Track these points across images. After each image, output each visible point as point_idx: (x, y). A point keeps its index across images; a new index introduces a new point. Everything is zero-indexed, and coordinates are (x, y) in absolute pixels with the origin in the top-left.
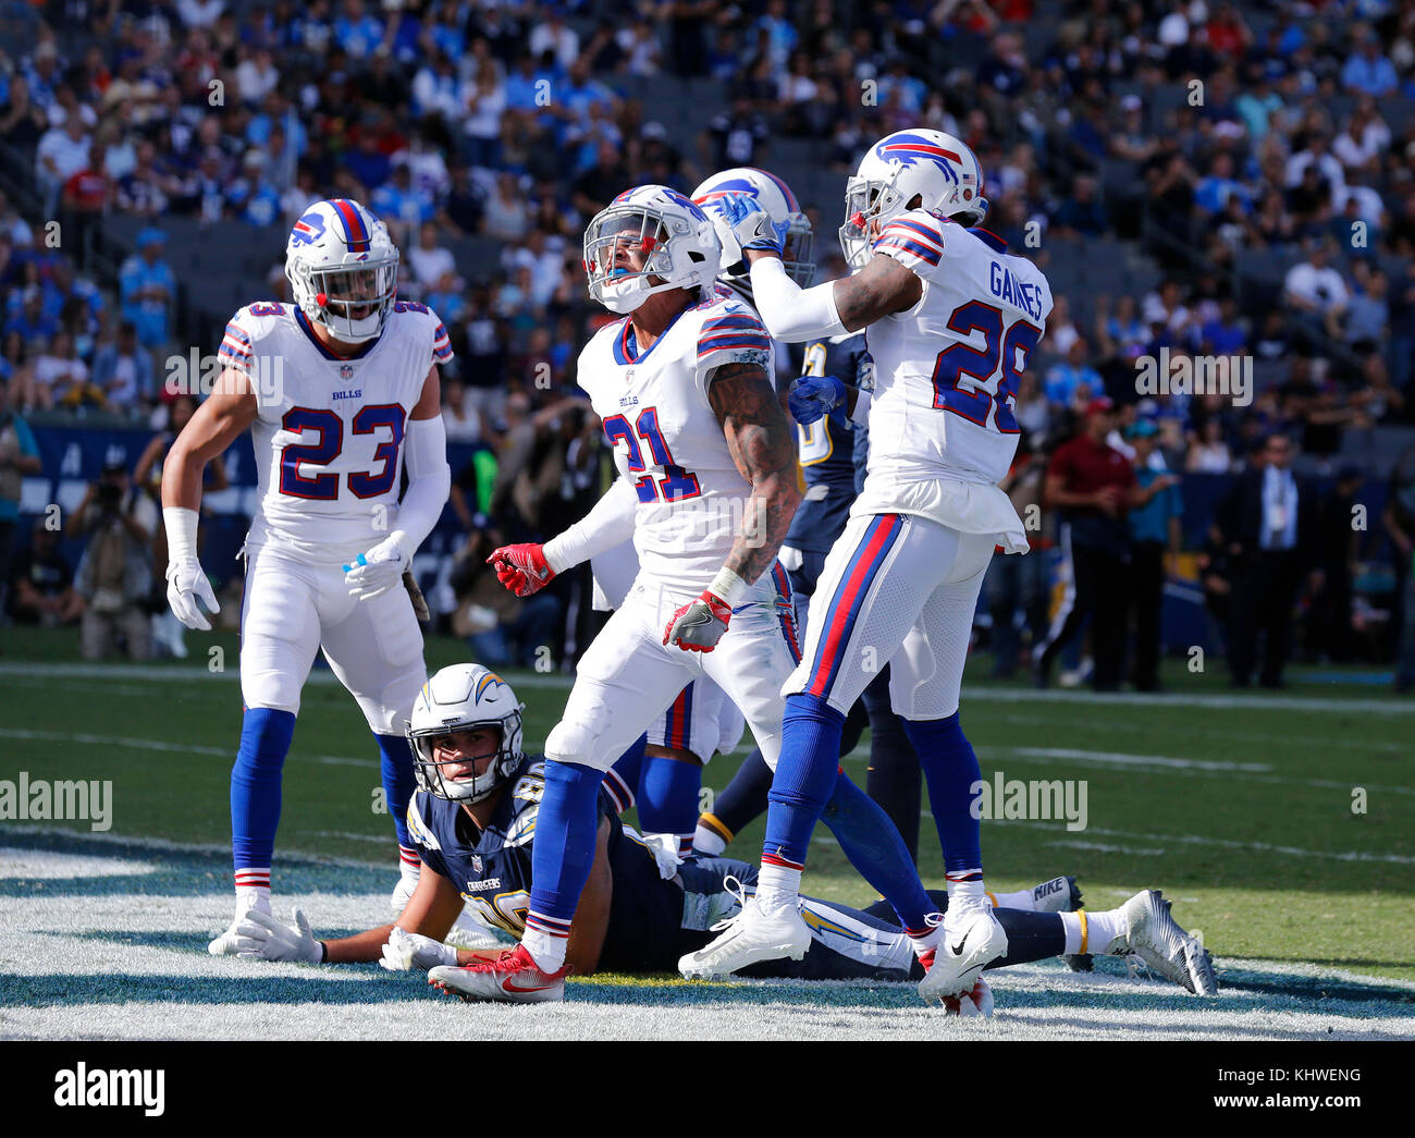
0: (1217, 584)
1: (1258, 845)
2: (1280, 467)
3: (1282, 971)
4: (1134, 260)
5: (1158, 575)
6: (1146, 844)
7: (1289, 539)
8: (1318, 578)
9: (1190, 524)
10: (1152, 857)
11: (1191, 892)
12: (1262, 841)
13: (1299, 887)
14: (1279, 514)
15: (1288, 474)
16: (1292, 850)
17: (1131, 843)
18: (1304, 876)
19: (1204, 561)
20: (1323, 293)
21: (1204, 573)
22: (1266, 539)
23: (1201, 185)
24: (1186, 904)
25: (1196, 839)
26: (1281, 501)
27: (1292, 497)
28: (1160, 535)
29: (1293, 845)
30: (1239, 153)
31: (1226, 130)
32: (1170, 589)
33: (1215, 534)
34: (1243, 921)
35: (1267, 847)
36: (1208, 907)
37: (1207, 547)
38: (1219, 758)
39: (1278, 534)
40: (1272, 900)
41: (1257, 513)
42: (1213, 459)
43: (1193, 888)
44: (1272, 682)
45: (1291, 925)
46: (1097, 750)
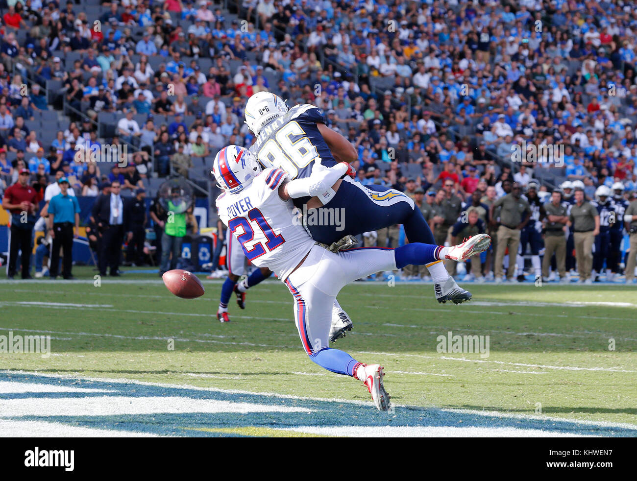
0: (93, 238)
1: (107, 335)
2: (116, 194)
3: (114, 381)
4: (61, 117)
5: (72, 235)
6: (65, 336)
7: (120, 221)
8: (130, 235)
9: (83, 216)
10: (67, 341)
11: (81, 354)
12: (108, 333)
13: (122, 350)
14: (116, 212)
15: (119, 196)
16: (119, 336)
17: (59, 335)
18: (123, 346)
19: (88, 229)
20: (131, 129)
21: (88, 234)
22: (111, 221)
23: (85, 90)
24: (80, 358)
25: (84, 334)
26: (117, 207)
27: (121, 205)
28: (71, 221)
29: (120, 335)
30: (99, 78)
31: (95, 69)
32: (75, 240)
33: (93, 219)
34: (100, 364)
35: (110, 335)
36: (88, 359)
37: (90, 225)
38: (94, 303)
39: (116, 219)
40: (111, 355)
41: (108, 211)
42: (92, 192)
43: (82, 352)
44: (114, 274)
45: (118, 364)
46: (47, 302)
